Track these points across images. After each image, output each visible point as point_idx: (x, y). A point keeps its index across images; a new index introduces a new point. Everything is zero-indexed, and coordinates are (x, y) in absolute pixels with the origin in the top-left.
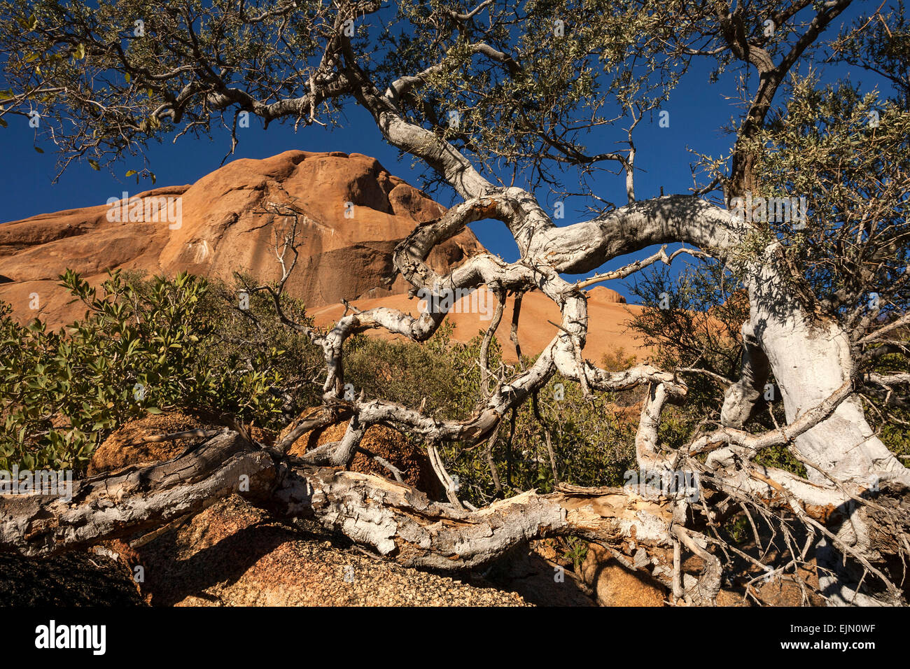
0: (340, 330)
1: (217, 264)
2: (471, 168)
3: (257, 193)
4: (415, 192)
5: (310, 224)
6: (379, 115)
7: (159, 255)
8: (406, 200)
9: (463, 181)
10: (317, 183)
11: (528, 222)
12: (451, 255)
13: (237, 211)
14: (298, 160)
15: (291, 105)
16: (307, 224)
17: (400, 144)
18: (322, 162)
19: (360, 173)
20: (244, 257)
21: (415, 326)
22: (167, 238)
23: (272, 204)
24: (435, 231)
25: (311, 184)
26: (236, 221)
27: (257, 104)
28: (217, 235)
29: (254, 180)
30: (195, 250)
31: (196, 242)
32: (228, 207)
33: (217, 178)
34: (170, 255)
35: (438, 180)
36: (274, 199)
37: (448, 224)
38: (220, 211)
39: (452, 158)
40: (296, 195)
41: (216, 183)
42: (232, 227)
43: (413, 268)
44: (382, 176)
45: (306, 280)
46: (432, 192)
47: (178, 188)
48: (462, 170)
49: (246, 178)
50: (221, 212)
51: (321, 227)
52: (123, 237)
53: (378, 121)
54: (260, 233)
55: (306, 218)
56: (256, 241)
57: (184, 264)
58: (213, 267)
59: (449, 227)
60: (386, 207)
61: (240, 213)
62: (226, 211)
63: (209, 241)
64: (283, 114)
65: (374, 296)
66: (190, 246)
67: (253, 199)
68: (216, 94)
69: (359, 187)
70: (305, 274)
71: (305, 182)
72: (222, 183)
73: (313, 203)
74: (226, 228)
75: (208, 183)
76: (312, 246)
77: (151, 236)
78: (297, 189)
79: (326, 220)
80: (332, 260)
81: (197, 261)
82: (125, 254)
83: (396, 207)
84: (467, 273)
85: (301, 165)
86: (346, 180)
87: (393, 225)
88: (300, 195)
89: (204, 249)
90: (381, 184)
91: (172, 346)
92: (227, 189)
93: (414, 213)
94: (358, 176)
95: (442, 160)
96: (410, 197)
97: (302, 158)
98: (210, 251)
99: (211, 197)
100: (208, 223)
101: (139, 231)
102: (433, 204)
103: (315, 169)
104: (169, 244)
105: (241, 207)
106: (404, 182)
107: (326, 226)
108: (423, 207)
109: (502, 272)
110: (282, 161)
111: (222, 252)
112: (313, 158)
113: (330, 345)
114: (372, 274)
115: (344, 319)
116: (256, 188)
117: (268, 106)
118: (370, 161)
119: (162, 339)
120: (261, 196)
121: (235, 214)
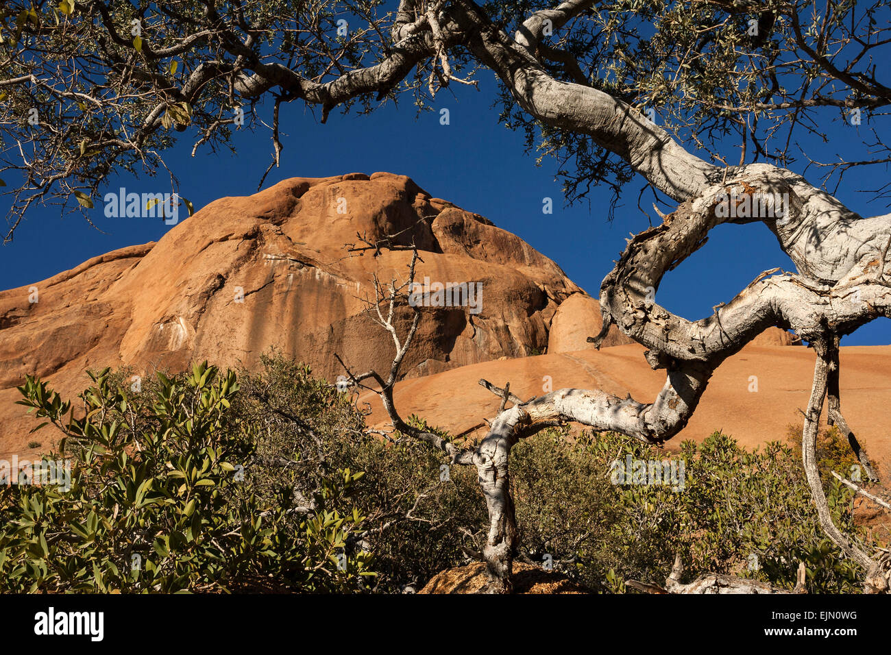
0: (501, 437)
1: (201, 348)
2: (672, 142)
3: (247, 243)
4: (467, 216)
5: (326, 279)
6: (513, 75)
7: (118, 344)
8: (457, 230)
9: (664, 164)
10: (329, 221)
11: (810, 217)
12: (530, 301)
13: (222, 271)
14: (300, 190)
15: (366, 78)
16: (322, 279)
17: (554, 116)
18: (334, 190)
19: (387, 199)
20: (237, 335)
21: (649, 415)
22: (128, 319)
23: (269, 256)
24: (664, 248)
25: (322, 223)
26: (222, 285)
27: (308, 85)
28: (197, 308)
29: (243, 226)
30: (169, 332)
31: (168, 320)
32: (209, 266)
33: (191, 229)
34: (135, 342)
35: (586, 176)
36: (272, 249)
37: (684, 233)
38: (198, 274)
39: (640, 130)
40: (301, 241)
41: (190, 236)
42: (217, 294)
43: (641, 315)
44: (419, 200)
45: (326, 359)
46: (582, 195)
47: (138, 248)
48: (659, 147)
49: (230, 223)
50: (200, 275)
51: (341, 282)
52: (68, 324)
53: (512, 86)
54: (256, 298)
55: (318, 271)
56: (252, 310)
57: (155, 353)
58: (195, 354)
59: (686, 238)
60: (430, 244)
61: (227, 274)
62: (207, 272)
63: (187, 318)
64: (353, 94)
65: (425, 372)
66: (162, 327)
67: (242, 252)
68: (243, 76)
69: (388, 220)
70: (324, 350)
71: (313, 220)
72: (197, 234)
73: (326, 248)
74: (209, 297)
75: (178, 236)
76: (330, 311)
77: (107, 319)
78: (302, 231)
79: (348, 271)
80: (361, 326)
81: (172, 347)
82: (72, 348)
83: (444, 241)
84: (751, 312)
85: (305, 198)
86: (370, 212)
87: (443, 268)
88: (307, 240)
89: (181, 329)
90: (419, 212)
91: (198, 483)
92: (207, 242)
93: (471, 247)
94: (386, 204)
95: (625, 135)
96: (462, 225)
97: (304, 188)
98: (189, 331)
99: (185, 256)
100: (183, 293)
101: (89, 313)
102: (495, 232)
103: (325, 202)
104: (132, 327)
105: (228, 265)
106: (451, 205)
107: (348, 279)
108: (482, 238)
109: (825, 303)
110: (279, 195)
111: (206, 331)
112: (321, 185)
113: (489, 463)
114: (419, 341)
115: (503, 416)
116: (246, 237)
117: (327, 85)
118: (400, 181)
119: (181, 474)
120: (254, 246)
121: (220, 276)
